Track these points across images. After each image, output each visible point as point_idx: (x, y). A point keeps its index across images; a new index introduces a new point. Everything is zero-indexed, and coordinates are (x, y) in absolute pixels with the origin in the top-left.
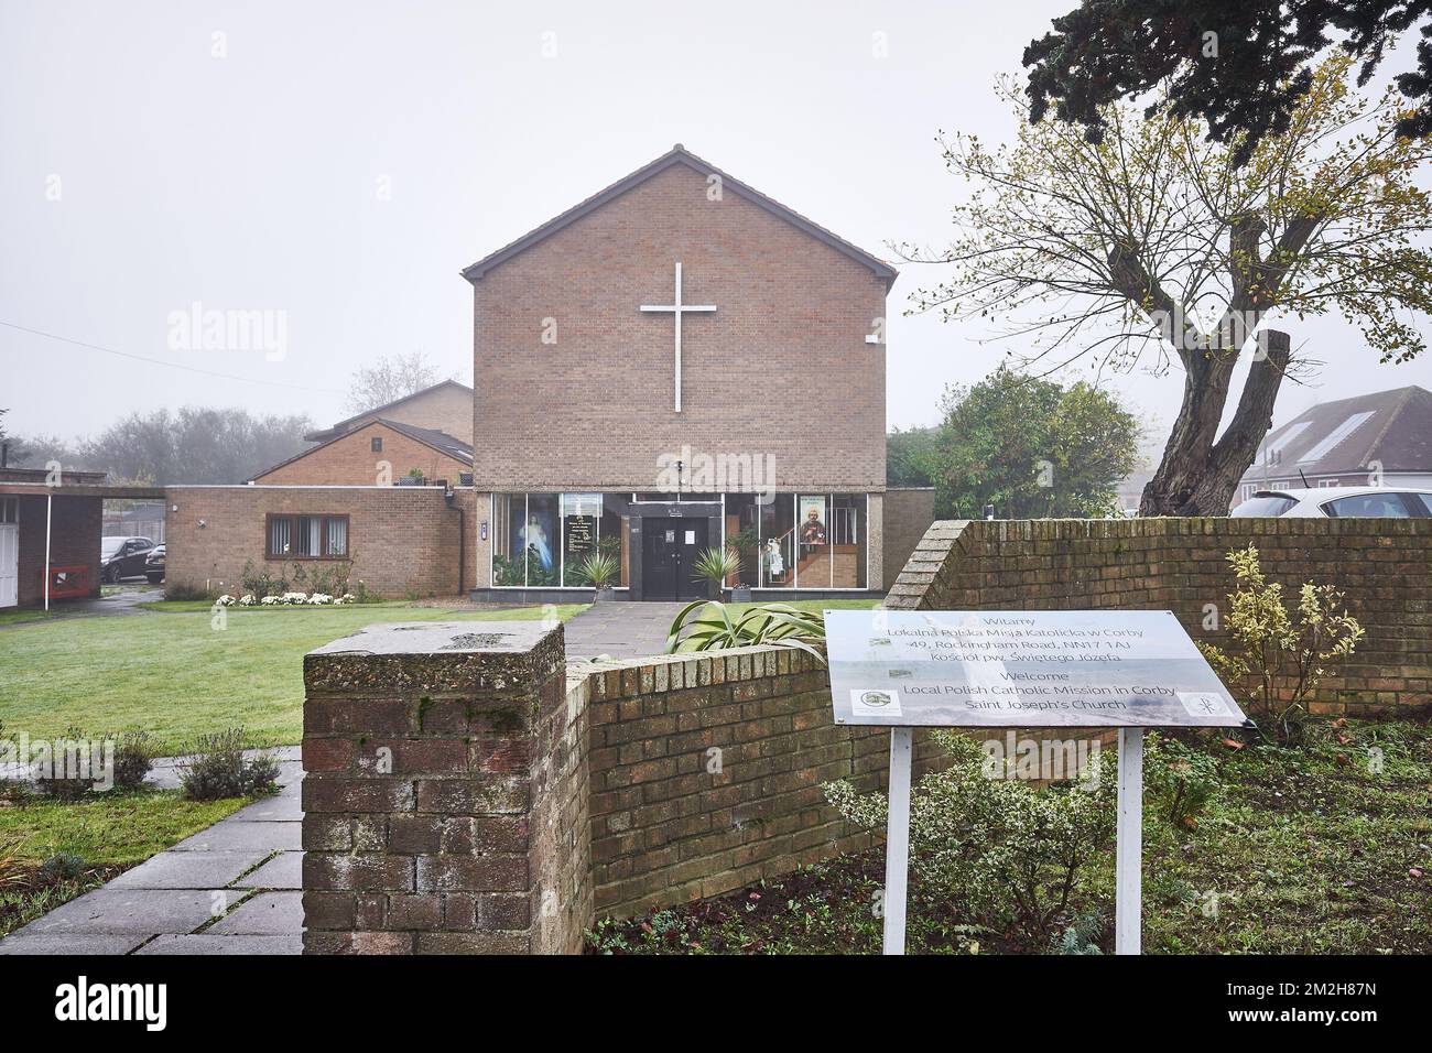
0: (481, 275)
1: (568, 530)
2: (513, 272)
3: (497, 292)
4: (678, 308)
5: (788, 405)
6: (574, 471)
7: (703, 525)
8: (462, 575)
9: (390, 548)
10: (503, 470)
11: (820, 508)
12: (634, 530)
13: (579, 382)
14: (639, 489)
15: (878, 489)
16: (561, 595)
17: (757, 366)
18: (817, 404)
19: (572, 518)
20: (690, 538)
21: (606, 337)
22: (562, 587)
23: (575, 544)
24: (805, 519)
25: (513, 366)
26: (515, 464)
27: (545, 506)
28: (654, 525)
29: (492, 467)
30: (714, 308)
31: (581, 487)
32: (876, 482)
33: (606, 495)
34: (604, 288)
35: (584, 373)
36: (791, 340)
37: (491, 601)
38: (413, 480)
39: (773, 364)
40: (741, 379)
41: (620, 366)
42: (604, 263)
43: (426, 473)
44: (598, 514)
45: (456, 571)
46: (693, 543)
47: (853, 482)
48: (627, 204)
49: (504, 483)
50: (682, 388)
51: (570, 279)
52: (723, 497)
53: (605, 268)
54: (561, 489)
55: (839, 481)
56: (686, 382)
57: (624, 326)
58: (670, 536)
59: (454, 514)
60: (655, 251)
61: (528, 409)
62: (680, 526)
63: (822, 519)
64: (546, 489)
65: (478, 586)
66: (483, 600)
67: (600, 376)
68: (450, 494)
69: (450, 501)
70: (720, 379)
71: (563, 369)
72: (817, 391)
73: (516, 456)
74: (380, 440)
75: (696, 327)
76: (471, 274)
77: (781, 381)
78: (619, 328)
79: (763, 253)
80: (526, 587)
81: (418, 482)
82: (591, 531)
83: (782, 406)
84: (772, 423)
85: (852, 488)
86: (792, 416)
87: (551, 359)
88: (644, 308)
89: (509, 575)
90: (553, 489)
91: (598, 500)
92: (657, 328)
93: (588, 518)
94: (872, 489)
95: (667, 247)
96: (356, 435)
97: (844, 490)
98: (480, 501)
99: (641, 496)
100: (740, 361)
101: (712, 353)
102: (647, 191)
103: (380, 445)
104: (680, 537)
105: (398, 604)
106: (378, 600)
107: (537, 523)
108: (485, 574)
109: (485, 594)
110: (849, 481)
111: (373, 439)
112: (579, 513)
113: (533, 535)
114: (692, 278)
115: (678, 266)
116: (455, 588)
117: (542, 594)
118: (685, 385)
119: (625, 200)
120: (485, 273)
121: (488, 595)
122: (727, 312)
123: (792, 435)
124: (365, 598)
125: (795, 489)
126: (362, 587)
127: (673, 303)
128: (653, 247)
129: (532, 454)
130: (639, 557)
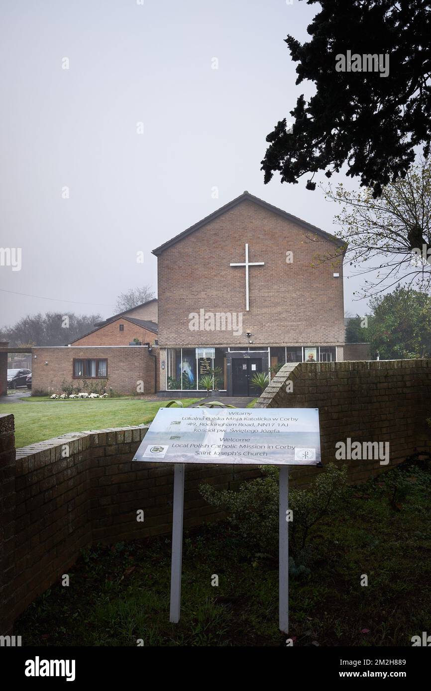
0: (160, 253)
1: (200, 364)
2: (174, 251)
3: (167, 260)
4: (247, 264)
5: (298, 306)
6: (202, 338)
7: (259, 361)
8: (156, 385)
9: (125, 373)
10: (171, 338)
11: (314, 352)
12: (228, 364)
13: (204, 298)
14: (231, 346)
15: (341, 344)
16: (197, 394)
17: (283, 289)
18: (311, 305)
19: (202, 359)
20: (254, 367)
21: (215, 278)
22: (197, 390)
23: (203, 371)
24: (307, 358)
25: (175, 292)
26: (177, 336)
27: (189, 353)
28: (237, 362)
29: (166, 337)
30: (263, 263)
31: (205, 345)
32: (340, 340)
33: (216, 349)
34: (214, 256)
35: (206, 294)
36: (299, 277)
37: (166, 396)
38: (135, 343)
39: (291, 288)
40: (276, 295)
41: (221, 291)
42: (214, 245)
43: (141, 340)
44: (213, 357)
45: (153, 383)
46: (255, 370)
47: (329, 341)
48: (224, 218)
49: (171, 344)
50: (249, 300)
51: (199, 253)
52: (269, 348)
53: (214, 247)
54: (196, 346)
55: (322, 341)
56: (251, 297)
57: (223, 273)
58: (245, 367)
59: (152, 356)
60: (236, 239)
61: (181, 311)
62: (249, 362)
63: (315, 358)
64: (190, 346)
65: (161, 390)
66: (163, 396)
67: (212, 295)
68: (150, 349)
69: (150, 352)
70: (267, 295)
71: (197, 293)
72: (312, 300)
73: (177, 332)
74: (123, 325)
75: (255, 272)
76: (155, 252)
77: (294, 295)
78: (221, 274)
79: (285, 237)
80: (182, 390)
81: (137, 344)
82: (210, 365)
83: (295, 307)
84: (290, 314)
85: (332, 344)
86: (300, 311)
87: (191, 289)
88: (231, 265)
89: (174, 385)
90: (193, 346)
91: (213, 351)
92: (238, 273)
93: (209, 359)
94: (338, 344)
95: (242, 237)
96: (113, 324)
97: (325, 345)
98: (161, 352)
99: (232, 349)
100: (275, 287)
101: (263, 284)
102: (232, 212)
103: (123, 328)
104: (249, 367)
105: (126, 398)
106: (119, 396)
107: (187, 362)
108: (164, 385)
109: (163, 393)
110: (327, 341)
111: (120, 325)
112: (204, 357)
113: (185, 367)
114: (253, 250)
115: (247, 245)
116: (153, 390)
117: (189, 393)
118: (251, 298)
119: (223, 217)
120: (162, 252)
121: (165, 394)
122: (269, 265)
123: (300, 320)
124: (113, 395)
125: (302, 344)
126: (111, 390)
127: (244, 262)
128: (236, 237)
129: (183, 331)
130: (231, 377)
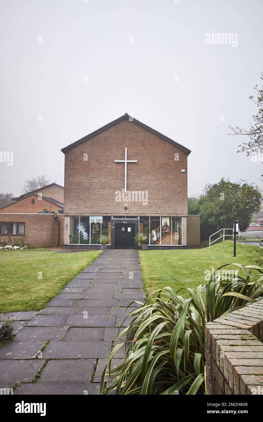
0: (67, 151)
1: (92, 227)
2: (77, 150)
3: (72, 156)
4: (126, 161)
5: (159, 190)
6: (94, 209)
7: (133, 225)
8: (59, 240)
9: (37, 232)
10: (73, 209)
11: (168, 220)
12: (112, 227)
13: (96, 183)
14: (113, 215)
15: (185, 215)
16: (90, 247)
17: (149, 179)
18: (167, 190)
19: (93, 223)
20: (129, 230)
21: (104, 169)
22: (90, 244)
23: (94, 231)
24: (163, 224)
25: (76, 178)
26: (76, 207)
27: (85, 220)
28: (118, 226)
29: (70, 208)
30: (136, 161)
31: (96, 214)
32: (184, 213)
33: (104, 217)
34: (104, 155)
35: (97, 180)
36: (159, 171)
37: (69, 249)
38: (44, 212)
39: (154, 178)
40: (144, 182)
41: (109, 178)
42: (104, 147)
43: (48, 210)
44: (101, 222)
45: (57, 239)
47: (178, 213)
48: (111, 130)
49: (73, 213)
50: (127, 185)
51: (94, 152)
52: (139, 217)
53: (104, 149)
54: (90, 215)
55: (173, 213)
56: (128, 183)
57: (109, 166)
58: (123, 229)
59: (57, 222)
60: (119, 144)
61: (80, 191)
62: (126, 226)
63: (168, 224)
64: (86, 215)
65: (65, 244)
66: (66, 248)
67: (102, 181)
68: (56, 216)
69: (56, 218)
70: (138, 182)
71: (91, 179)
72: (167, 186)
73: (77, 205)
74: (34, 200)
75: (131, 167)
76: (64, 150)
77: (156, 183)
78: (108, 167)
79: (151, 145)
80: (79, 244)
81: (46, 212)
82: (99, 227)
83: (156, 190)
84: (153, 195)
85: (178, 215)
86: (159, 193)
87: (87, 176)
88: (115, 161)
89: (74, 241)
90: (88, 215)
91: (101, 218)
92: (120, 167)
93: (98, 224)
94: (183, 215)
95: (123, 143)
96: (27, 199)
97: (175, 215)
98: (65, 218)
99: (115, 217)
100: (144, 177)
101: (136, 174)
102: (117, 127)
103: (34, 202)
104: (126, 229)
105: (40, 249)
106: (34, 248)
108: (67, 240)
109: (66, 246)
110: (176, 213)
111: (32, 200)
112: (95, 222)
113: (81, 228)
114: (130, 152)
115: (126, 149)
116: (57, 244)
117: (84, 247)
118: (127, 184)
119: (110, 129)
120: (68, 150)
121: (68, 246)
122: (140, 162)
123: (159, 199)
124: (30, 247)
125: (160, 215)
126: (29, 244)
127: (124, 159)
128: (119, 143)
129: (81, 204)
130: (114, 235)
